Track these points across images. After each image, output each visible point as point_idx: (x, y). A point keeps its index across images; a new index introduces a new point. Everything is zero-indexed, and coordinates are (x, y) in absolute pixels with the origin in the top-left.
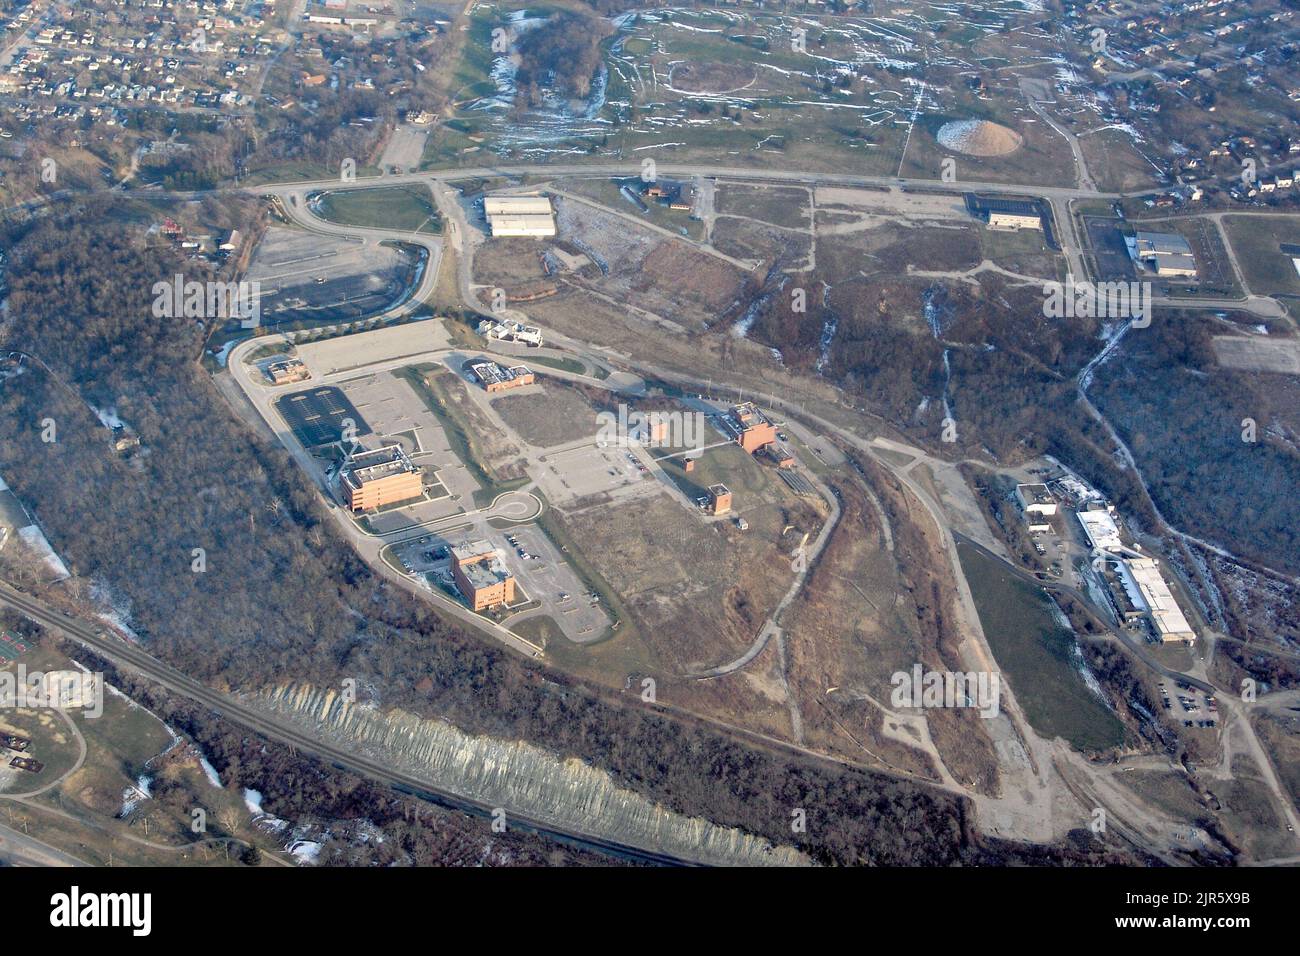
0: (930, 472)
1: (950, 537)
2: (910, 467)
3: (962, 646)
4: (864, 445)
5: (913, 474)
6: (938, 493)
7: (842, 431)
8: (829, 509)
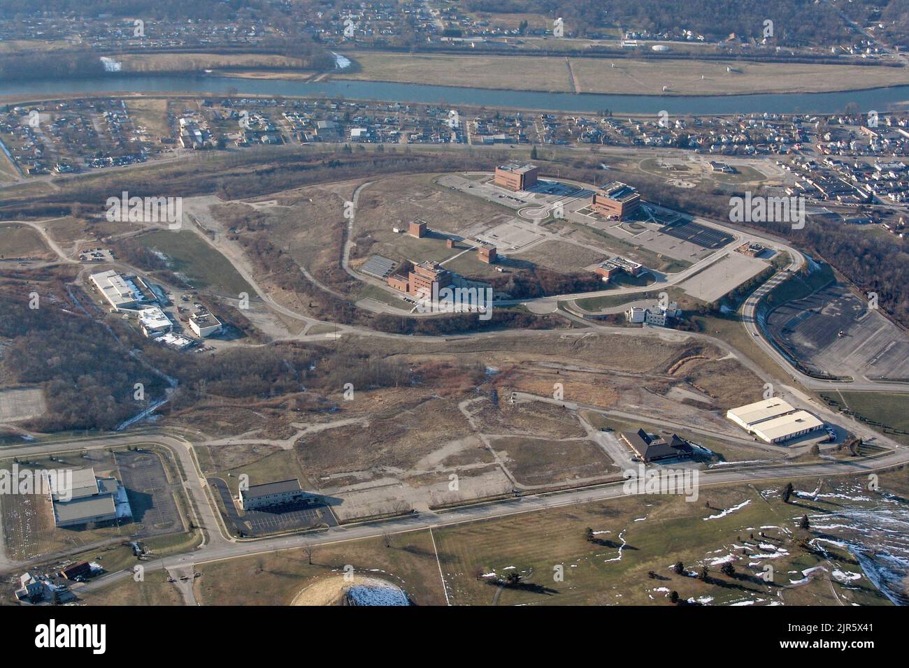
0: (290, 330)
1: (264, 298)
2: (307, 328)
3: (241, 252)
4: (348, 329)
5: (304, 324)
6: (280, 318)
7: (369, 334)
8: (351, 267)
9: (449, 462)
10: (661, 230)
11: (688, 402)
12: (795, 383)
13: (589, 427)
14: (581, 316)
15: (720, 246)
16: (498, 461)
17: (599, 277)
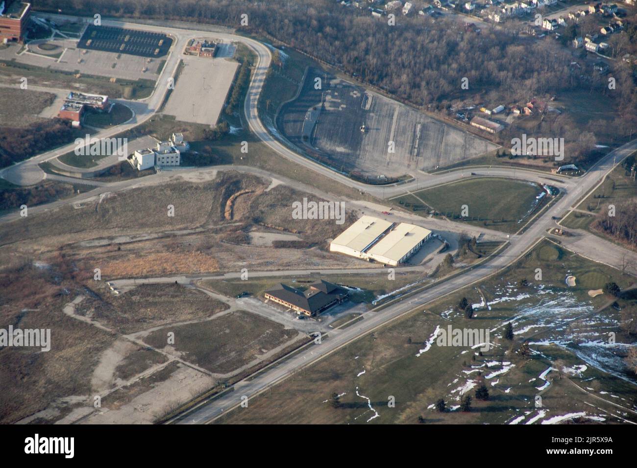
9: (123, 372)
10: (81, 45)
11: (279, 245)
12: (363, 196)
13: (223, 298)
14: (79, 176)
15: (164, 51)
16: (172, 358)
17: (67, 122)
